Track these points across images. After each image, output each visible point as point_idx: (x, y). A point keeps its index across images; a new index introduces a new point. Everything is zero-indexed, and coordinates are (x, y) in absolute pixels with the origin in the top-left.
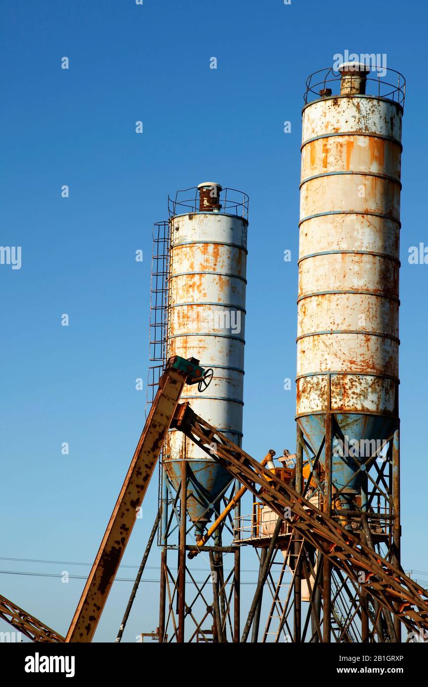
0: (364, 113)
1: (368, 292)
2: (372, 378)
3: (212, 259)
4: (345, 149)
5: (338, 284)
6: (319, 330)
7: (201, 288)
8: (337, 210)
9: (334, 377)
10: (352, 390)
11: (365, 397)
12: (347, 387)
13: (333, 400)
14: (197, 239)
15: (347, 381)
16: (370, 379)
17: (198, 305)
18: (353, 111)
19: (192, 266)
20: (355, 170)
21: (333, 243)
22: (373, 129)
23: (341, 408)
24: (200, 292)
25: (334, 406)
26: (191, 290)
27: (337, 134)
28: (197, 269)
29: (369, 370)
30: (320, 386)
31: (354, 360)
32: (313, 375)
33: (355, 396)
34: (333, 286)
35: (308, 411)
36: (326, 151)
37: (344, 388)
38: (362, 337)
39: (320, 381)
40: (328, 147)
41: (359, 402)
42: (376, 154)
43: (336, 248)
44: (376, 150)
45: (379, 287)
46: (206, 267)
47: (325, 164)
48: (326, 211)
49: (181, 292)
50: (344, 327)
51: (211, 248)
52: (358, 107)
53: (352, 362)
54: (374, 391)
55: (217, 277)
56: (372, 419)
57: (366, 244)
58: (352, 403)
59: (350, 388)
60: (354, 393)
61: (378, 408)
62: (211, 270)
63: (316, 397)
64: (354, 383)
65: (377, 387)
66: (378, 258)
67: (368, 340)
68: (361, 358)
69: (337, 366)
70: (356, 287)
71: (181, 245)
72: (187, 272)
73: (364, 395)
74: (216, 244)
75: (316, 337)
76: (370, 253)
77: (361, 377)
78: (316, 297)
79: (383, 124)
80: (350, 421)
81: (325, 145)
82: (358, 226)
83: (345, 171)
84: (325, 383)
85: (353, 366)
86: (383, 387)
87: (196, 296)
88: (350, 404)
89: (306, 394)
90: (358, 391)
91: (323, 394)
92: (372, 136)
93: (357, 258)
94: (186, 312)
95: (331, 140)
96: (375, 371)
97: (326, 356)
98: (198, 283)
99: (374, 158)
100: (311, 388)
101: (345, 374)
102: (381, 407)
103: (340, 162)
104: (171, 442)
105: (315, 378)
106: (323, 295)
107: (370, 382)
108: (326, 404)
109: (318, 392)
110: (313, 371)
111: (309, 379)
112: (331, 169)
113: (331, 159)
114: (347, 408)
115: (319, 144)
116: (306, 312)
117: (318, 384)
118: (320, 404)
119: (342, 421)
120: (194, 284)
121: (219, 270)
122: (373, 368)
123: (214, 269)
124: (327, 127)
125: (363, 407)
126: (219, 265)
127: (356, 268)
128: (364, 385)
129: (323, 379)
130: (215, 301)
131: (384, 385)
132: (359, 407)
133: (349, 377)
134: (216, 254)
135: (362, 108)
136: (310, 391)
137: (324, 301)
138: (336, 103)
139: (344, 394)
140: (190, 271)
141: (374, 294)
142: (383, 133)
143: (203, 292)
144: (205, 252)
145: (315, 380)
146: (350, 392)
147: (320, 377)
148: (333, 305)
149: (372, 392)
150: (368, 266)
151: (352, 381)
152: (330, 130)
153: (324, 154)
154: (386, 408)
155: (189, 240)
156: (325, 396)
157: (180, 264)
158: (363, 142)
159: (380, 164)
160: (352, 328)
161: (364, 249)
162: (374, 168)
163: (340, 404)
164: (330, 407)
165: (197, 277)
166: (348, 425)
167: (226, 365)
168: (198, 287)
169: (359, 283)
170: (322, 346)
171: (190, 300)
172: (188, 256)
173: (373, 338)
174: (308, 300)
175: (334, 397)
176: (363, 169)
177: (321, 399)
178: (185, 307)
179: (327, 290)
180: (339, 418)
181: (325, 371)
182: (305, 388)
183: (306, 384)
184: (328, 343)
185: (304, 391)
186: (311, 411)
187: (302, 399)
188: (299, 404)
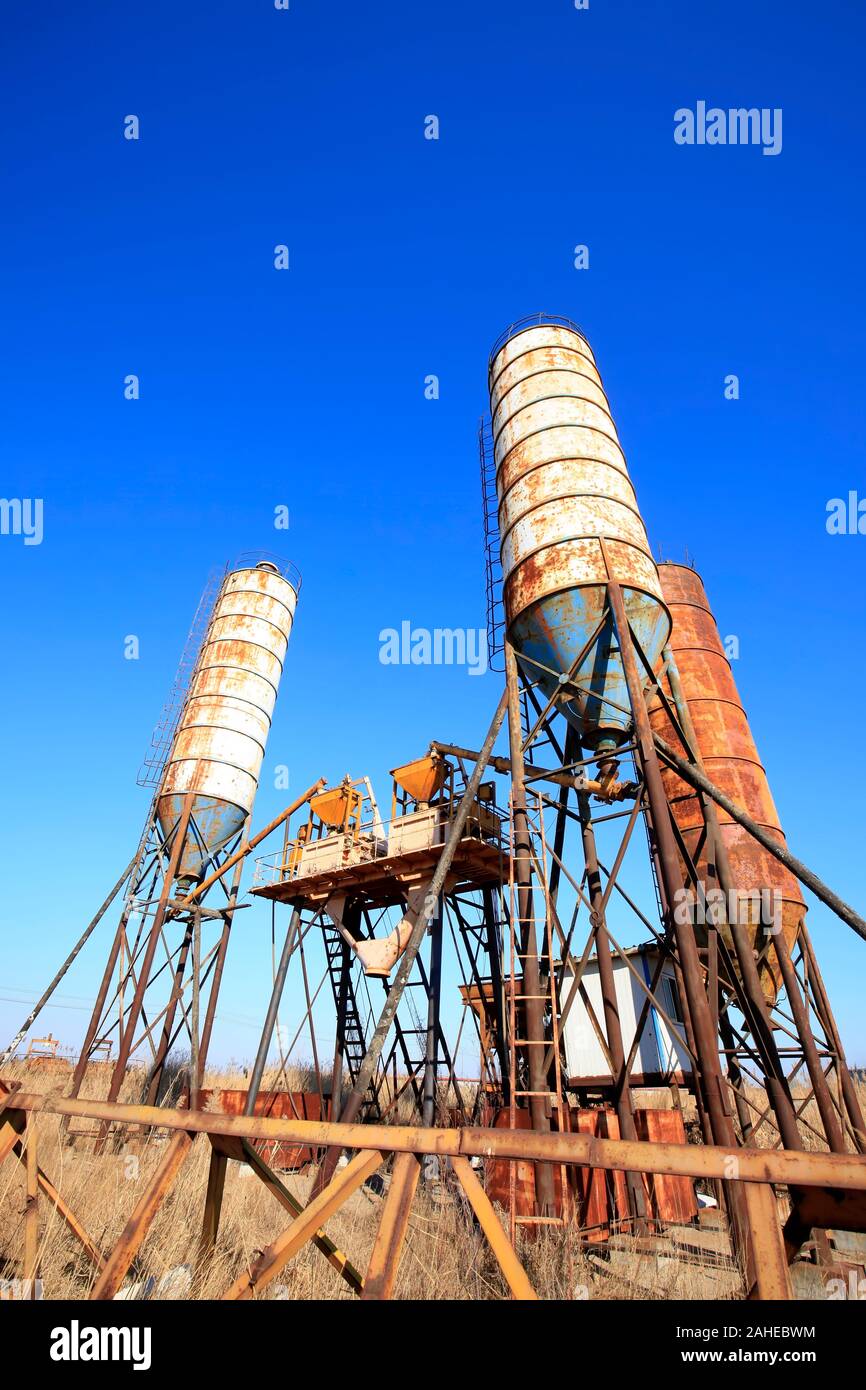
23: (629, 581)
30: (588, 551)
32: (569, 541)
39: (587, 545)
63: (584, 565)
64: (638, 558)
69: (613, 533)
89: (559, 565)
109: (587, 558)
111: (559, 547)
117: (583, 549)
119: (631, 601)
129: (591, 544)
136: (567, 560)
177: (592, 567)
180: (628, 595)
181: (590, 532)
182: (553, 559)
183: (554, 555)
184: (591, 504)
185: (548, 564)
186: (575, 581)
187: (545, 576)
188: (538, 584)
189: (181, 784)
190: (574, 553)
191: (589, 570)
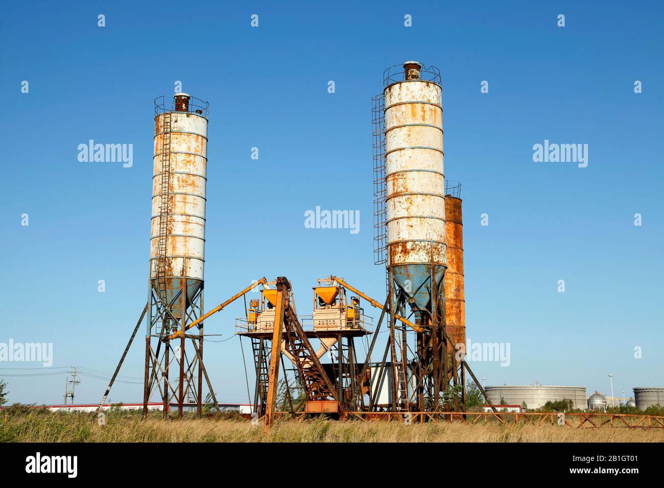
3: (200, 146)
4: (433, 113)
5: (433, 190)
6: (424, 215)
7: (195, 164)
8: (432, 147)
9: (434, 244)
13: (434, 257)
14: (192, 131)
15: (439, 247)
17: (194, 175)
18: (435, 92)
19: (189, 148)
21: (430, 165)
23: (438, 262)
24: (194, 167)
25: (435, 261)
26: (188, 164)
27: (429, 103)
28: (192, 151)
30: (427, 248)
32: (421, 241)
33: (442, 256)
34: (431, 191)
35: (417, 261)
36: (424, 111)
37: (439, 251)
38: (443, 222)
39: (426, 245)
40: (425, 109)
41: (444, 260)
43: (432, 169)
46: (198, 151)
47: (424, 119)
48: (425, 146)
49: (180, 164)
50: (437, 216)
51: (200, 139)
52: (437, 90)
55: (202, 159)
59: (441, 251)
60: (442, 254)
63: (424, 254)
64: (442, 248)
68: (443, 235)
69: (436, 238)
70: (441, 194)
71: (180, 133)
72: (185, 151)
73: (445, 255)
74: (202, 137)
75: (422, 219)
77: (443, 245)
78: (421, 196)
81: (423, 108)
83: (434, 125)
84: (429, 246)
85: (441, 238)
87: (191, 169)
88: (441, 260)
89: (415, 252)
91: (428, 253)
93: (441, 177)
94: (185, 178)
95: (427, 106)
97: (430, 231)
98: (193, 161)
100: (419, 248)
101: (438, 243)
103: (432, 120)
104: (172, 265)
105: (422, 243)
106: (426, 195)
108: (430, 259)
109: (426, 252)
110: (422, 239)
111: (417, 243)
112: (427, 123)
113: (427, 117)
114: (441, 262)
115: (419, 106)
116: (413, 203)
117: (425, 247)
118: (427, 259)
120: (190, 161)
123: (201, 153)
124: (423, 97)
127: (440, 182)
129: (428, 244)
133: (440, 245)
134: (202, 144)
136: (419, 250)
137: (427, 199)
138: (428, 85)
139: (438, 254)
140: (188, 151)
143: (196, 167)
144: (197, 141)
145: (423, 244)
147: (427, 243)
148: (432, 201)
152: (425, 100)
153: (422, 113)
155: (187, 130)
156: (430, 254)
157: (178, 145)
164: (432, 261)
165: (192, 156)
166: (438, 272)
167: (202, 216)
168: (194, 163)
169: (442, 192)
170: (426, 224)
171: (187, 171)
172: (186, 141)
174: (413, 196)
175: (435, 255)
176: (440, 126)
177: (427, 256)
178: (184, 175)
179: (428, 192)
181: (429, 239)
182: (414, 248)
183: (414, 246)
184: (430, 223)
185: (412, 250)
186: (421, 262)
187: (410, 254)
188: (407, 257)
189: (177, 272)
190: (422, 248)
191: (425, 257)
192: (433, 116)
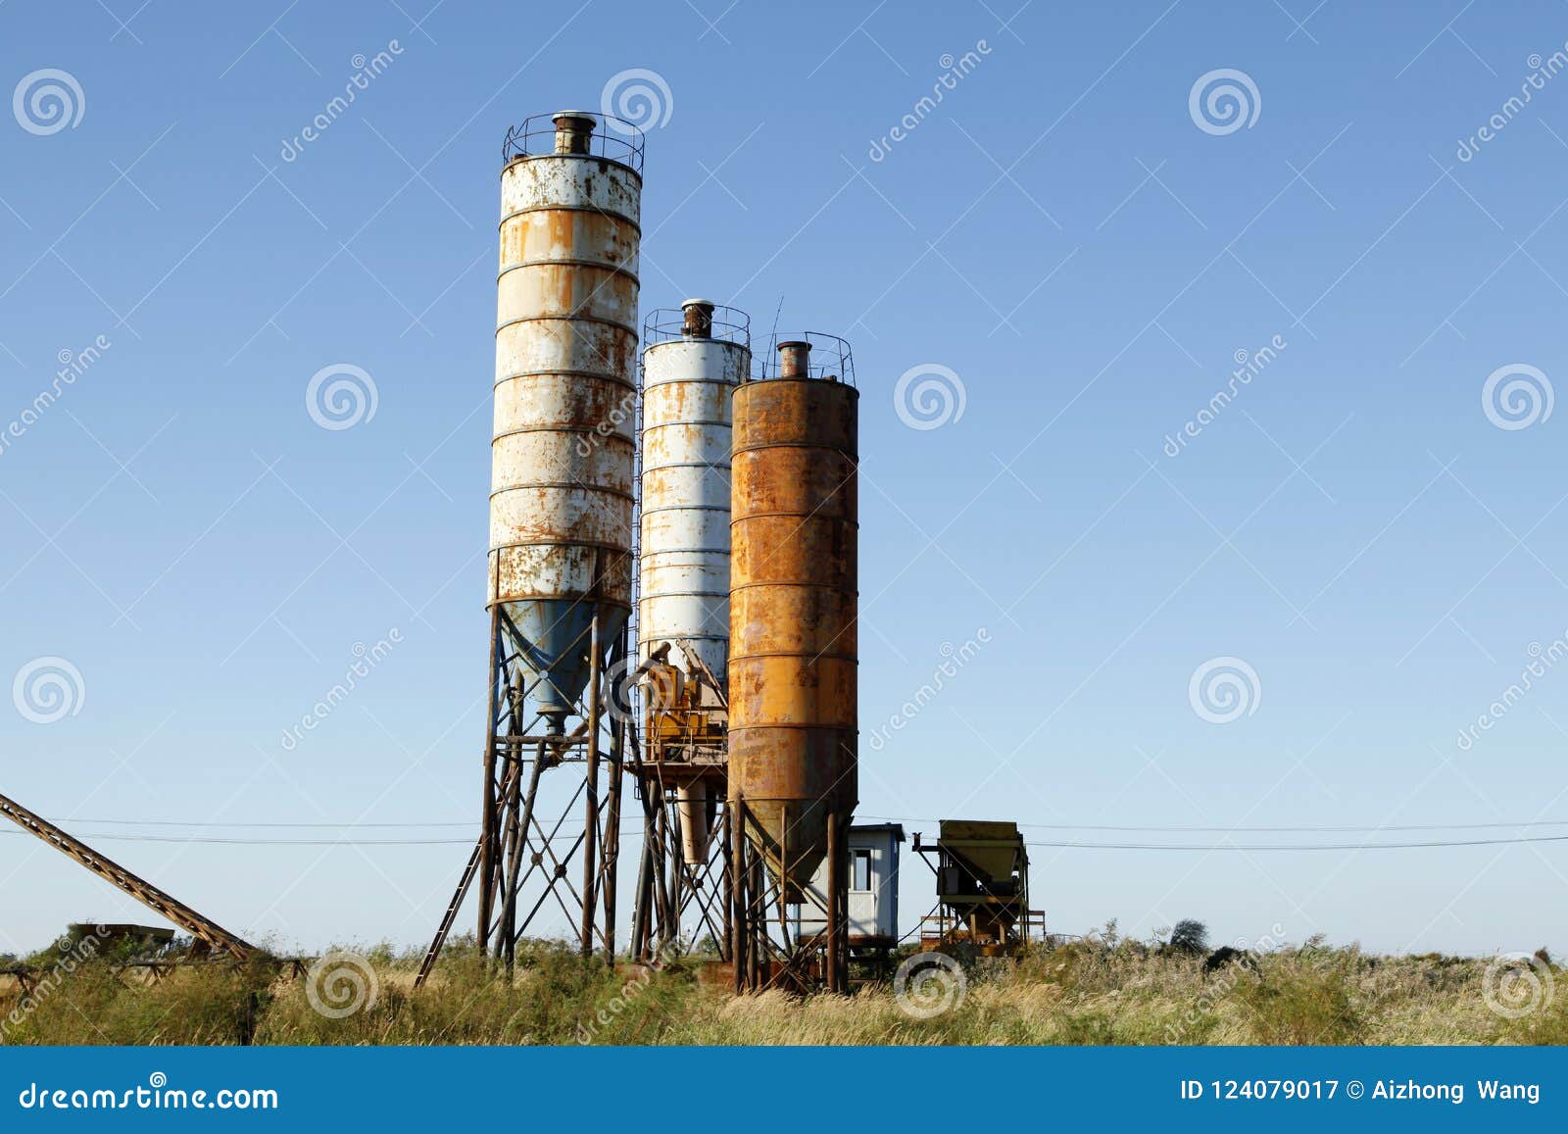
0: (542, 179)
1: (544, 428)
2: (549, 547)
3: (675, 403)
4: (519, 233)
7: (664, 445)
10: (521, 568)
11: (537, 576)
12: (515, 565)
13: (501, 584)
14: (659, 381)
15: (515, 555)
16: (544, 550)
17: (660, 469)
18: (528, 178)
19: (654, 418)
20: (529, 261)
22: (554, 199)
23: (507, 595)
24: (663, 451)
25: (502, 592)
26: (654, 449)
27: (512, 214)
28: (659, 423)
29: (544, 537)
31: (523, 525)
33: (523, 576)
37: (512, 566)
38: (535, 492)
40: (508, 234)
41: (528, 583)
42: (559, 232)
44: (558, 228)
45: (562, 418)
46: (668, 417)
50: (513, 482)
51: (674, 388)
52: (534, 173)
53: (521, 529)
54: (551, 565)
55: (683, 428)
56: (547, 604)
57: (543, 361)
58: (519, 585)
59: (518, 565)
60: (522, 572)
61: (556, 590)
62: (675, 420)
63: (492, 582)
64: (522, 558)
65: (555, 560)
66: (561, 378)
67: (543, 495)
68: (533, 522)
69: (506, 536)
70: (528, 422)
72: (654, 425)
73: (535, 572)
74: (681, 382)
75: (499, 495)
76: (546, 373)
77: (531, 548)
79: (571, 190)
80: (520, 611)
82: (532, 337)
83: (519, 262)
85: (523, 534)
86: (566, 558)
88: (518, 587)
90: (527, 568)
91: (494, 578)
92: (552, 209)
93: (530, 382)
94: (653, 480)
95: (510, 224)
96: (553, 537)
97: (497, 525)
98: (660, 440)
99: (556, 238)
101: (513, 547)
102: (563, 587)
103: (515, 253)
107: (545, 554)
108: (496, 590)
109: (492, 576)
112: (508, 264)
113: (508, 250)
114: (514, 594)
118: (493, 592)
119: (511, 608)
120: (657, 441)
121: (685, 418)
122: (550, 532)
123: (679, 417)
124: (509, 204)
125: (533, 590)
126: (685, 410)
127: (529, 396)
128: (536, 559)
130: (681, 461)
131: (569, 555)
132: (528, 591)
133: (518, 549)
134: (681, 397)
135: (539, 173)
137: (506, 444)
138: (513, 173)
139: (511, 575)
141: (556, 429)
142: (572, 202)
143: (665, 450)
144: (667, 395)
146: (517, 570)
149: (547, 568)
150: (545, 391)
151: (521, 555)
153: (504, 245)
154: (571, 588)
156: (495, 581)
157: (650, 414)
158: (541, 219)
159: (565, 246)
160: (524, 481)
161: (539, 369)
162: (557, 253)
163: (507, 587)
164: (498, 594)
166: (519, 616)
167: (699, 546)
169: (532, 417)
170: (504, 506)
173: (552, 491)
175: (502, 580)
176: (541, 257)
180: (508, 608)
192: (519, 242)
